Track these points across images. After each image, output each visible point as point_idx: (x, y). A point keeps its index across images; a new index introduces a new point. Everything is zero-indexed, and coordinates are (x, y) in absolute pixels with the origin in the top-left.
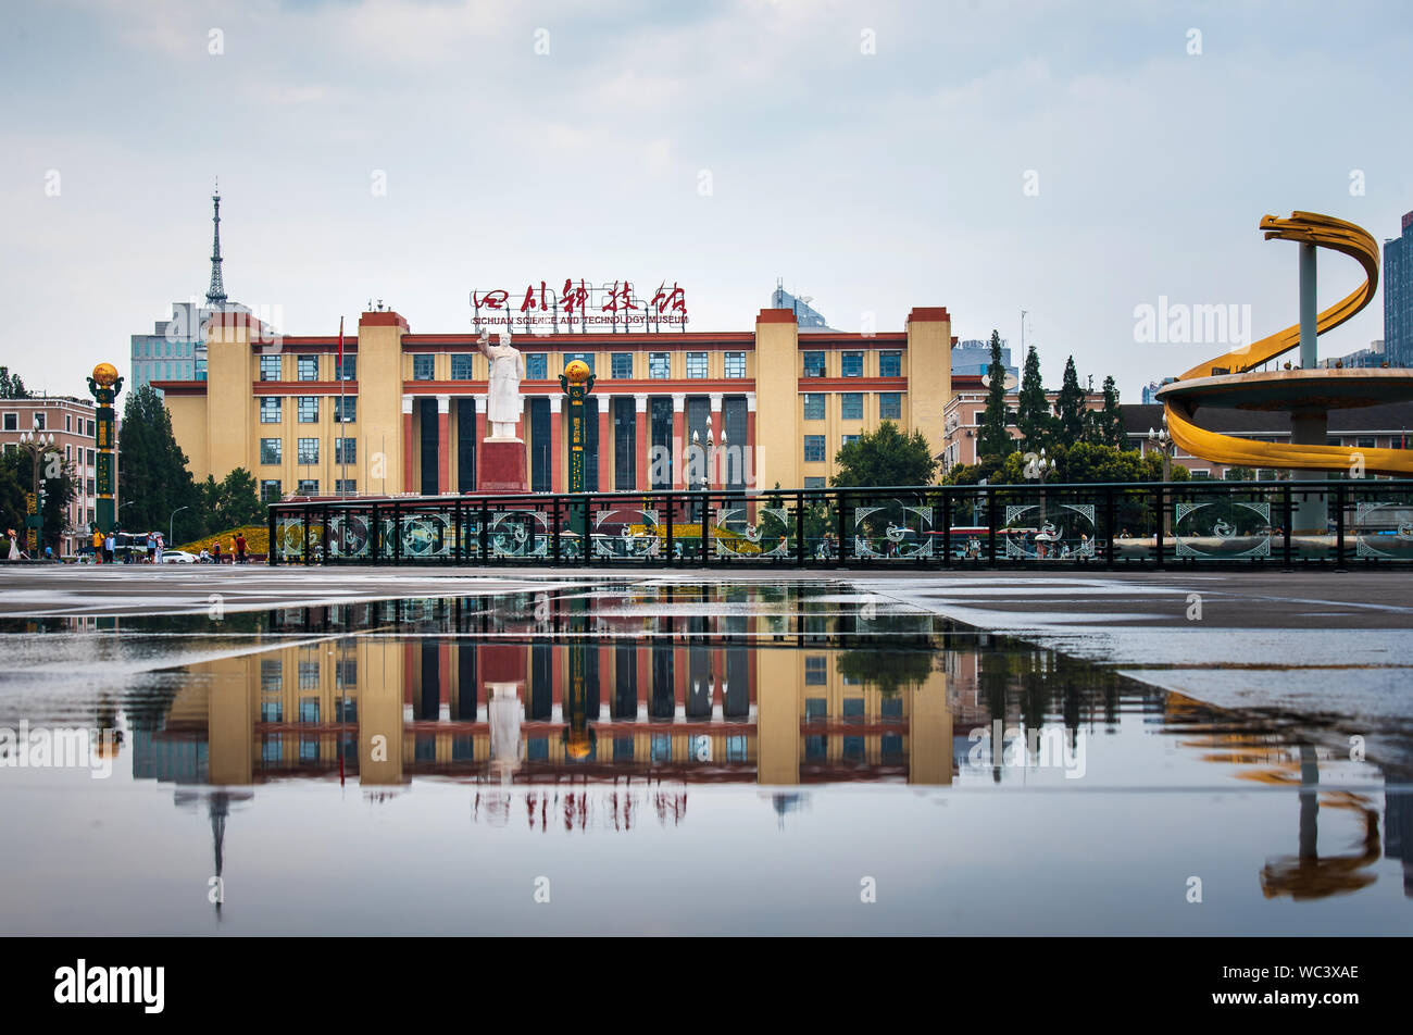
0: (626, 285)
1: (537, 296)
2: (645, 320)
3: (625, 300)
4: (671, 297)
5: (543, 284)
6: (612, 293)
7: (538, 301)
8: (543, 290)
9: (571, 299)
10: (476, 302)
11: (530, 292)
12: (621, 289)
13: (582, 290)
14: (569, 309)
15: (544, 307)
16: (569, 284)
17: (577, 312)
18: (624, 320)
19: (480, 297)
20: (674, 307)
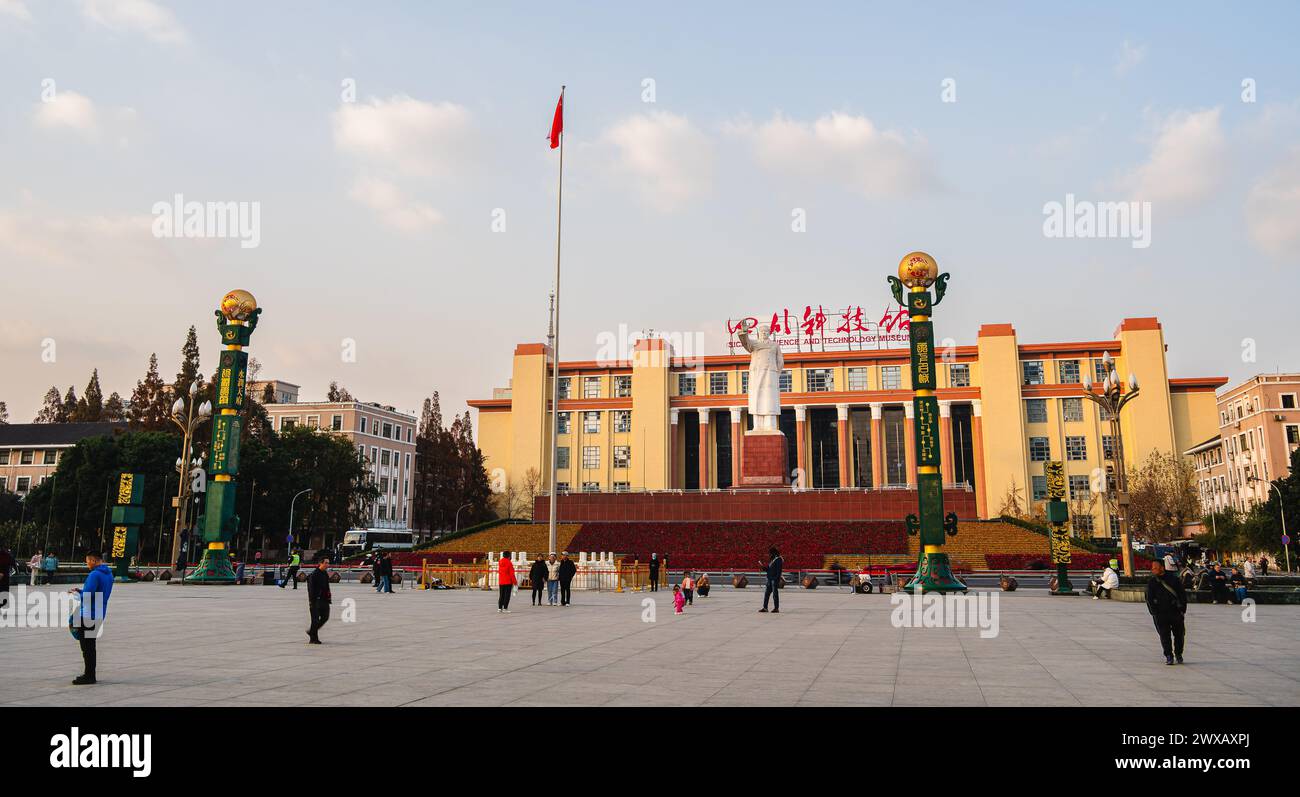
0: (859, 310)
1: (781, 322)
2: (877, 339)
3: (857, 323)
4: (897, 318)
5: (786, 311)
6: (846, 317)
7: (783, 327)
8: (786, 317)
9: (811, 323)
10: (730, 329)
11: (775, 318)
12: (854, 313)
13: (820, 315)
14: (809, 332)
15: (788, 331)
16: (808, 310)
17: (817, 334)
18: (858, 340)
19: (733, 325)
20: (901, 326)
